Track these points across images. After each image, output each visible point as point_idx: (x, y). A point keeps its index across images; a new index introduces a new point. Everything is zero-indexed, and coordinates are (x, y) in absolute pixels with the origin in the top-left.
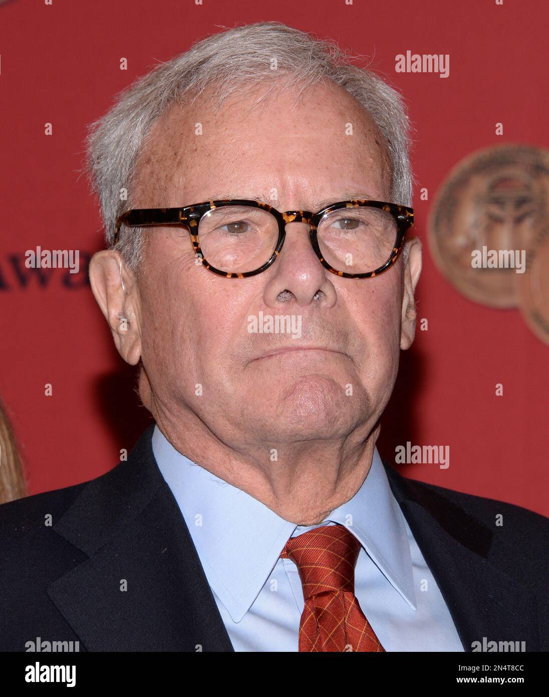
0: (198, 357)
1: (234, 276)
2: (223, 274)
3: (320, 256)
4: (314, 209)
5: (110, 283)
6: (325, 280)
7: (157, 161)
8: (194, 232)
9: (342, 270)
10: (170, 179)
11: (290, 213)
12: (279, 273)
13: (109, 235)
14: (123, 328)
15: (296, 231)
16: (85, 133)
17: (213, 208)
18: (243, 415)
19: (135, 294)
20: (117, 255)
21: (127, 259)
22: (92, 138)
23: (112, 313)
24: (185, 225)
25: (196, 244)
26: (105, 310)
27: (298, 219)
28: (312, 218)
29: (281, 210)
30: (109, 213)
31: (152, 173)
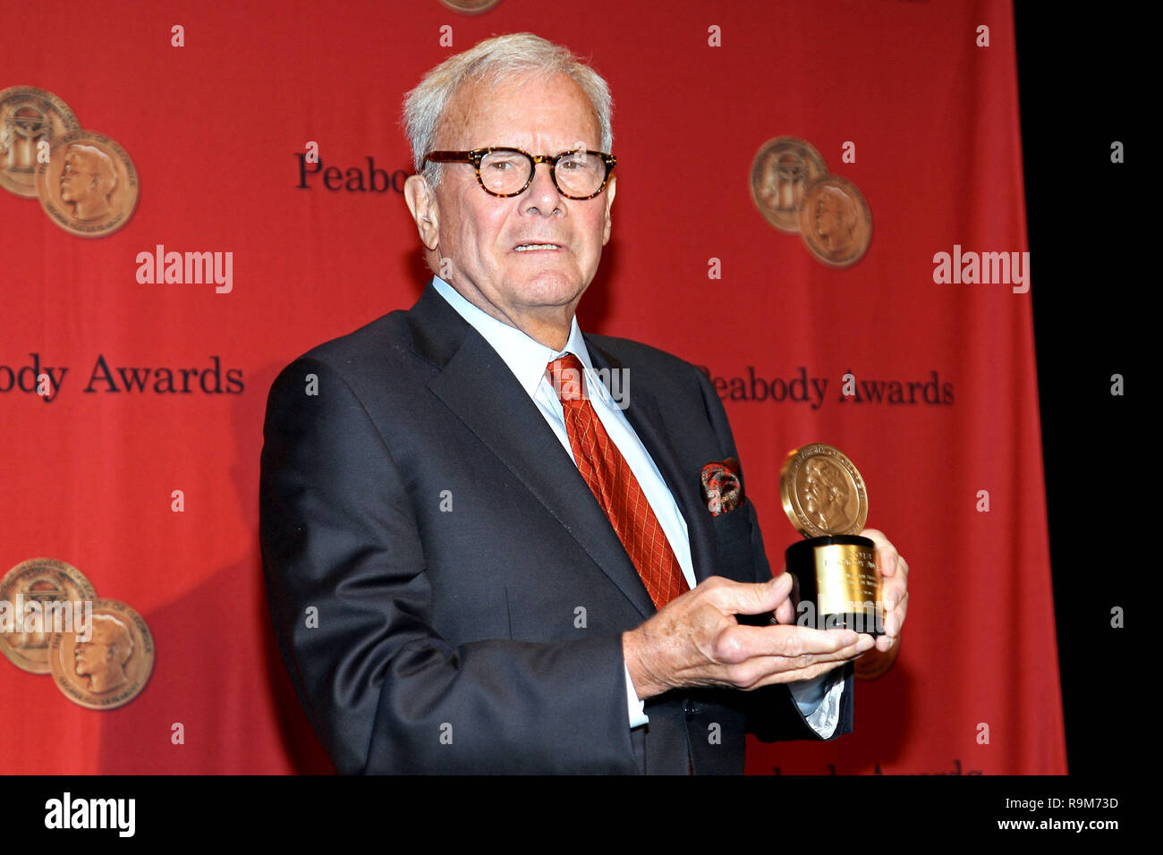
0: (478, 245)
1: (502, 196)
2: (495, 195)
3: (556, 185)
4: (554, 155)
5: (418, 197)
6: (560, 201)
7: (453, 121)
8: (478, 167)
9: (570, 194)
10: (461, 133)
11: (538, 157)
12: (531, 195)
13: (417, 167)
14: (427, 227)
15: (542, 168)
16: (403, 99)
17: (490, 153)
18: (503, 284)
19: (435, 204)
20: (423, 179)
21: (430, 182)
22: (408, 103)
23: (419, 216)
24: (471, 162)
25: (478, 175)
26: (414, 214)
27: (543, 161)
28: (551, 161)
29: (532, 156)
30: (419, 152)
31: (449, 128)
